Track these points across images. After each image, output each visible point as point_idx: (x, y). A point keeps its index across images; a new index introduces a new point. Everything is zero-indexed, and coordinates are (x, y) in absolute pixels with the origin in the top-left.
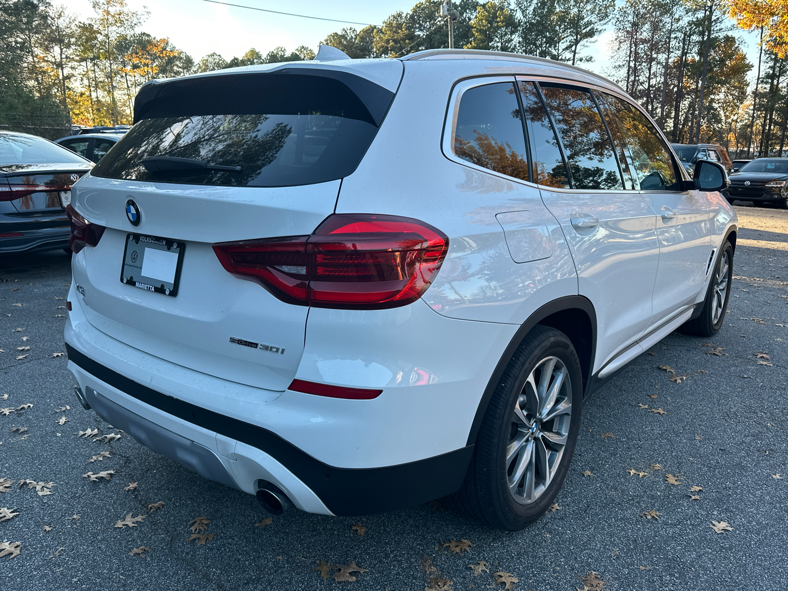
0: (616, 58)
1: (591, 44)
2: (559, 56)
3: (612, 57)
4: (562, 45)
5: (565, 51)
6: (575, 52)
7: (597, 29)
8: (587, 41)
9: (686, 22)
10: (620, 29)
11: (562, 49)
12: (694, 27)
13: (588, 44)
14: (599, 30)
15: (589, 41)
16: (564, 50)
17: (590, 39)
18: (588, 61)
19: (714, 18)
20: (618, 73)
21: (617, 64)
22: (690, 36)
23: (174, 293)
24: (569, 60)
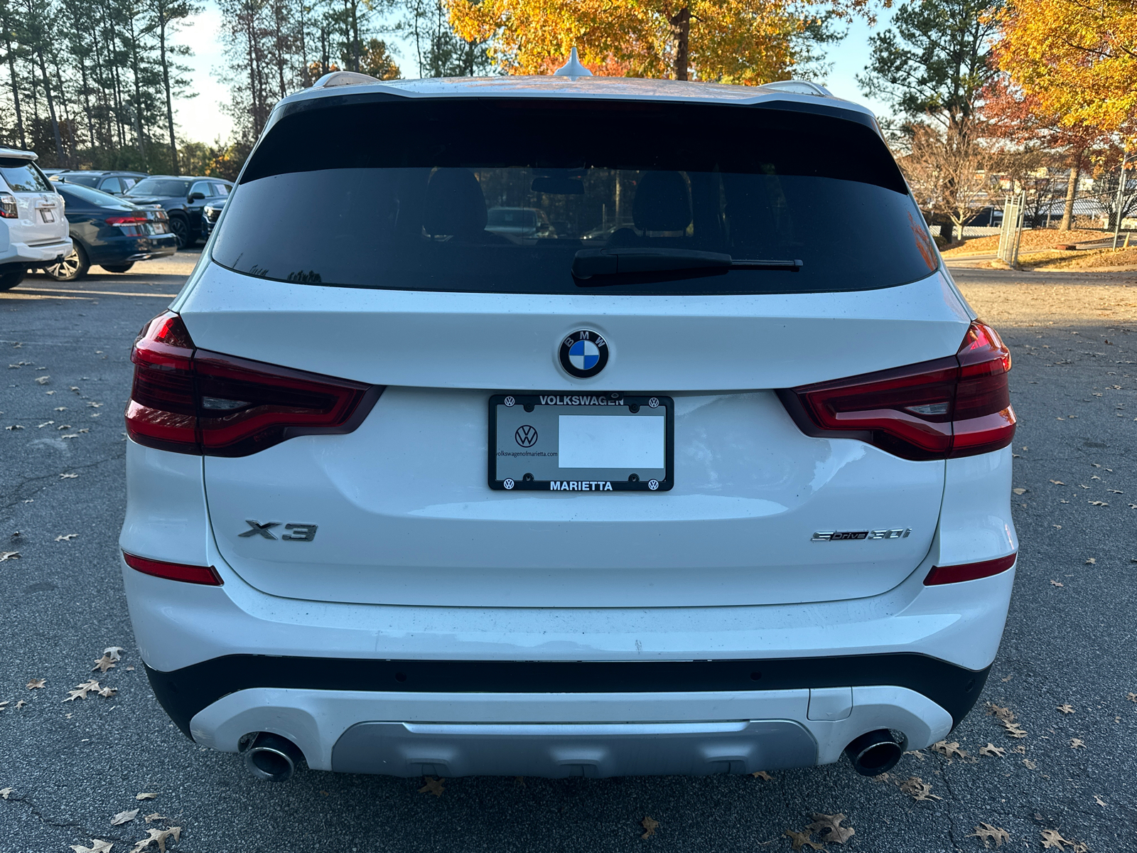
0: (231, 53)
1: (185, 27)
2: (135, 41)
3: (226, 52)
4: (139, 24)
5: (144, 34)
6: (162, 37)
7: (190, 5)
8: (177, 23)
9: (320, 14)
10: (228, 10)
11: (138, 30)
12: (333, 23)
13: (180, 27)
14: (195, 7)
15: (181, 22)
16: (142, 31)
17: (180, 19)
18: (183, 53)
19: (358, 14)
20: (238, 76)
21: (235, 63)
22: (329, 34)
23: (667, 484)
24: (152, 48)
